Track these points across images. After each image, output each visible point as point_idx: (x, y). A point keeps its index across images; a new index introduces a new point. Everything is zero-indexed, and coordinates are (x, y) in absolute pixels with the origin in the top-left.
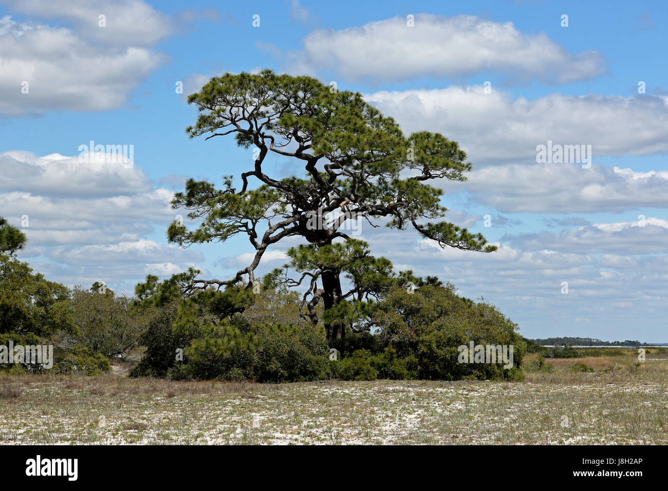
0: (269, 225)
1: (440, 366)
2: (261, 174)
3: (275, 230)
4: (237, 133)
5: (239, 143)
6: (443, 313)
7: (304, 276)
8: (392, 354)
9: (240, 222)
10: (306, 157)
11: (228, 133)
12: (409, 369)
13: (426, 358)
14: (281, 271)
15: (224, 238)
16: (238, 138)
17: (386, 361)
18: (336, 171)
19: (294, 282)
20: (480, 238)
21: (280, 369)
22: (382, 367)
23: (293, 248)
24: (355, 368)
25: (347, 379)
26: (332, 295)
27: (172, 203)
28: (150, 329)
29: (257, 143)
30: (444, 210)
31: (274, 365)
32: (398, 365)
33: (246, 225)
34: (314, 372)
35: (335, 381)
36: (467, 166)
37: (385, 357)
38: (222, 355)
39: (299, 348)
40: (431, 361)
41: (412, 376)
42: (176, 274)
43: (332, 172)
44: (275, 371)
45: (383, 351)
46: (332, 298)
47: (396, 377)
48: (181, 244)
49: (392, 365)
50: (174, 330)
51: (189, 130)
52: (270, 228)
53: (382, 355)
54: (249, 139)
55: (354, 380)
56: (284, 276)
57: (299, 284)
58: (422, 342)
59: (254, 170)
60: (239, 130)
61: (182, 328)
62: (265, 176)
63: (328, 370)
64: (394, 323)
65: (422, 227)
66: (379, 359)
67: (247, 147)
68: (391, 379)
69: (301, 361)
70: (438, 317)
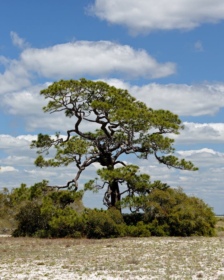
0: (86, 157)
1: (180, 229)
2: (78, 131)
3: (89, 160)
4: (66, 110)
5: (67, 115)
6: (178, 202)
7: (104, 184)
8: (156, 223)
9: (72, 156)
10: (102, 122)
11: (61, 110)
12: (165, 231)
13: (174, 225)
14: (93, 181)
15: (67, 164)
16: (66, 113)
17: (154, 227)
18: (114, 129)
19: (100, 187)
20: (190, 164)
21: (101, 232)
22: (152, 230)
23: (99, 169)
24: (139, 231)
25: (136, 236)
26: (115, 193)
27: (30, 145)
28: (21, 212)
29: (77, 115)
30: (174, 149)
31: (98, 230)
32: (160, 229)
33: (75, 157)
34: (118, 233)
35: (129, 238)
36: (182, 127)
37: (153, 225)
38: (69, 225)
39: (110, 221)
40: (176, 227)
41: (167, 234)
42: (36, 183)
43: (112, 130)
44: (98, 233)
45: (151, 222)
46: (115, 195)
47: (159, 235)
48: (41, 167)
49: (157, 229)
50: (42, 212)
51: (44, 108)
52: (86, 159)
53: (151, 224)
54: (71, 113)
55: (139, 237)
56: (95, 184)
57: (103, 188)
58: (171, 217)
59: (74, 129)
60: (67, 108)
61: (46, 211)
62: (80, 132)
63: (125, 232)
64: (156, 208)
65: (159, 158)
66: (150, 226)
67: (70, 117)
68: (157, 236)
69: (111, 228)
70: (177, 204)
